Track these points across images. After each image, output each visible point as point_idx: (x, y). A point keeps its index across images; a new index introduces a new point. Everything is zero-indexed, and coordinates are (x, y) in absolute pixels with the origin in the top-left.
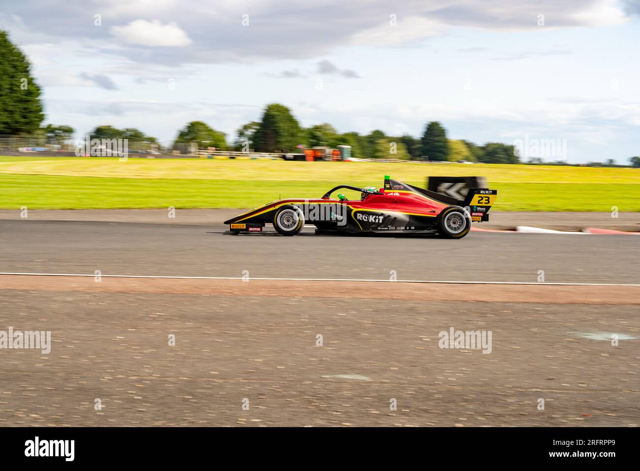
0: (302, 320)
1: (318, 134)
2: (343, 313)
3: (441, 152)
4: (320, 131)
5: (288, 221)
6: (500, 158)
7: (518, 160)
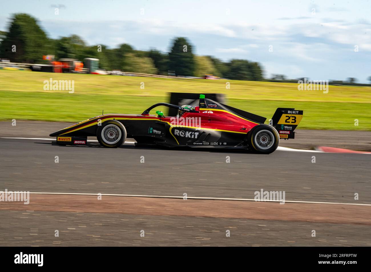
0: (31, 234)
1: (66, 45)
2: (73, 228)
3: (187, 67)
4: (68, 43)
5: (111, 135)
6: (244, 74)
7: (261, 77)
